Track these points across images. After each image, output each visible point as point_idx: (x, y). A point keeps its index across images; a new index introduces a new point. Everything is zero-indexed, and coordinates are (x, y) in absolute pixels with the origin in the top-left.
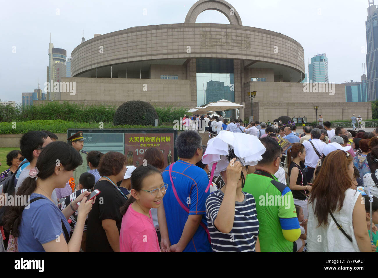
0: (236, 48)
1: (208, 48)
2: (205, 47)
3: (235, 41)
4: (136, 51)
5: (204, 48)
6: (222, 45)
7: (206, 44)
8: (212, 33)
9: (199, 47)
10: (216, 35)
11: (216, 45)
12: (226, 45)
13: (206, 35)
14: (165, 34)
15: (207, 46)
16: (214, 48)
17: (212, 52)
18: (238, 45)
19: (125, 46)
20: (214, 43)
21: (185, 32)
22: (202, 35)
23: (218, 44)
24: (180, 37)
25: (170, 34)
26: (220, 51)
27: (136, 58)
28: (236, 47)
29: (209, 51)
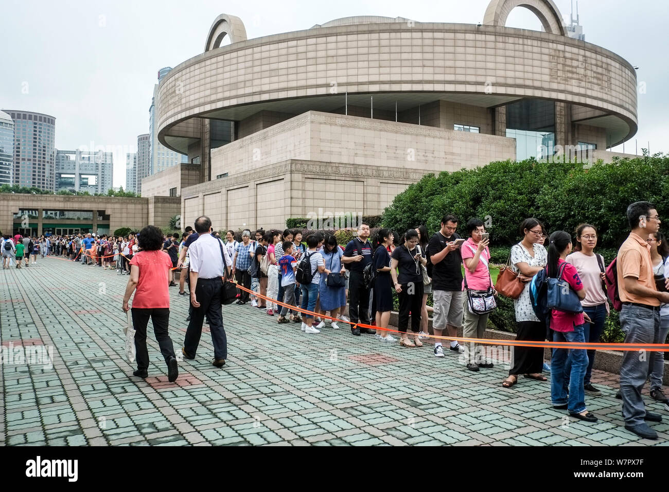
0: (596, 88)
1: (561, 82)
2: (557, 79)
3: (595, 75)
4: (431, 70)
5: (556, 81)
6: (579, 79)
7: (559, 75)
8: (568, 55)
9: (547, 78)
10: (572, 59)
11: (572, 78)
12: (584, 79)
13: (559, 57)
14: (491, 45)
15: (559, 78)
16: (569, 83)
17: (567, 91)
18: (600, 82)
19: (405, 56)
20: (570, 75)
21: (525, 46)
22: (552, 56)
23: (575, 76)
24: (517, 54)
25: (500, 45)
26: (576, 90)
27: (431, 85)
28: (596, 86)
29: (562, 87)
